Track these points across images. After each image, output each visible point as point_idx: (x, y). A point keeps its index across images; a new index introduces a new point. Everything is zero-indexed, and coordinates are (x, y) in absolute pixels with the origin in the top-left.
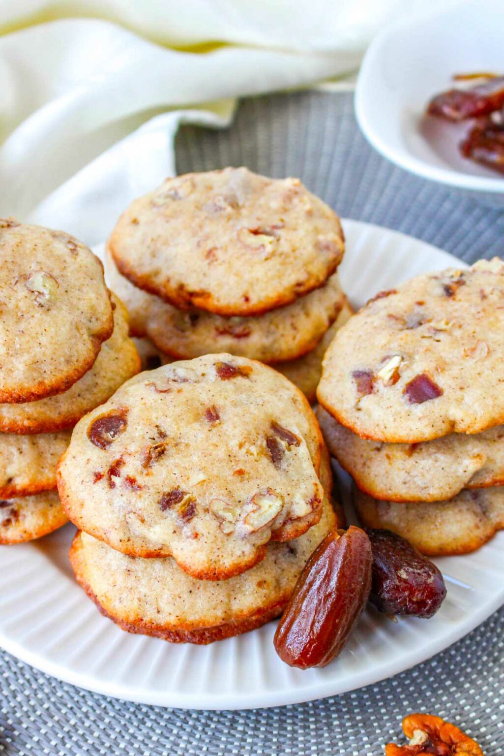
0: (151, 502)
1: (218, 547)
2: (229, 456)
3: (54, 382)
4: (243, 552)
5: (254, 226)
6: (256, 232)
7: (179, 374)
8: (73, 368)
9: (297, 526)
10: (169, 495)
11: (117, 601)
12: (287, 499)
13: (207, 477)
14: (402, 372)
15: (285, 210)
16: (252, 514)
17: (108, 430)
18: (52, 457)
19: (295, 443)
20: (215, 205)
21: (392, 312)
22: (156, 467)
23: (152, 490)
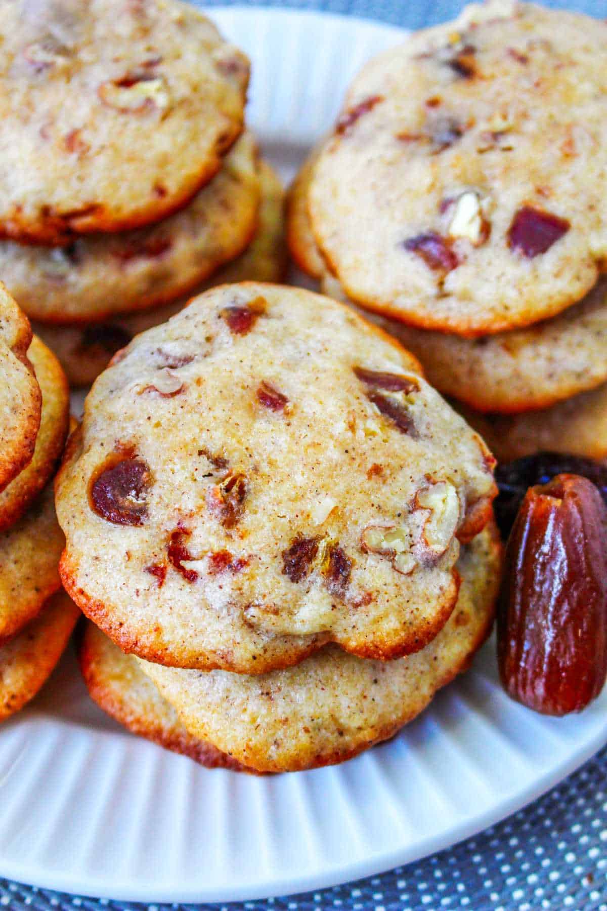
0: (274, 578)
1: (406, 599)
2: (347, 452)
3: (13, 454)
4: (441, 589)
5: (119, 72)
6: (127, 83)
7: (173, 354)
8: (25, 416)
9: (478, 510)
10: (293, 551)
11: (273, 748)
12: (458, 479)
13: (336, 500)
14: (489, 214)
15: (145, 32)
16: (429, 526)
17: (125, 492)
18: (18, 566)
19: (411, 388)
20: (32, 62)
21: (400, 130)
22: (247, 520)
23: (266, 558)
